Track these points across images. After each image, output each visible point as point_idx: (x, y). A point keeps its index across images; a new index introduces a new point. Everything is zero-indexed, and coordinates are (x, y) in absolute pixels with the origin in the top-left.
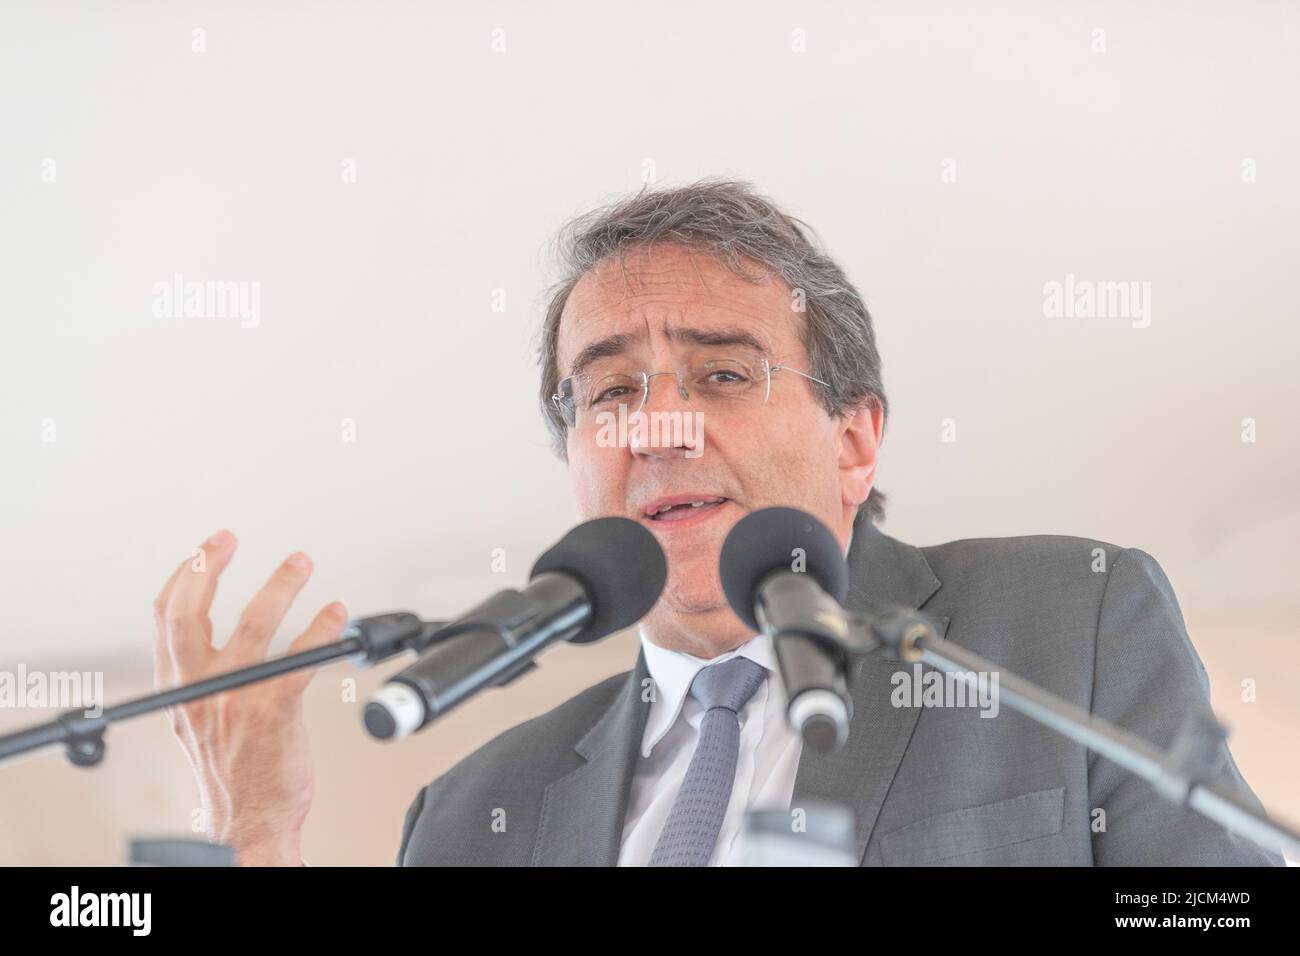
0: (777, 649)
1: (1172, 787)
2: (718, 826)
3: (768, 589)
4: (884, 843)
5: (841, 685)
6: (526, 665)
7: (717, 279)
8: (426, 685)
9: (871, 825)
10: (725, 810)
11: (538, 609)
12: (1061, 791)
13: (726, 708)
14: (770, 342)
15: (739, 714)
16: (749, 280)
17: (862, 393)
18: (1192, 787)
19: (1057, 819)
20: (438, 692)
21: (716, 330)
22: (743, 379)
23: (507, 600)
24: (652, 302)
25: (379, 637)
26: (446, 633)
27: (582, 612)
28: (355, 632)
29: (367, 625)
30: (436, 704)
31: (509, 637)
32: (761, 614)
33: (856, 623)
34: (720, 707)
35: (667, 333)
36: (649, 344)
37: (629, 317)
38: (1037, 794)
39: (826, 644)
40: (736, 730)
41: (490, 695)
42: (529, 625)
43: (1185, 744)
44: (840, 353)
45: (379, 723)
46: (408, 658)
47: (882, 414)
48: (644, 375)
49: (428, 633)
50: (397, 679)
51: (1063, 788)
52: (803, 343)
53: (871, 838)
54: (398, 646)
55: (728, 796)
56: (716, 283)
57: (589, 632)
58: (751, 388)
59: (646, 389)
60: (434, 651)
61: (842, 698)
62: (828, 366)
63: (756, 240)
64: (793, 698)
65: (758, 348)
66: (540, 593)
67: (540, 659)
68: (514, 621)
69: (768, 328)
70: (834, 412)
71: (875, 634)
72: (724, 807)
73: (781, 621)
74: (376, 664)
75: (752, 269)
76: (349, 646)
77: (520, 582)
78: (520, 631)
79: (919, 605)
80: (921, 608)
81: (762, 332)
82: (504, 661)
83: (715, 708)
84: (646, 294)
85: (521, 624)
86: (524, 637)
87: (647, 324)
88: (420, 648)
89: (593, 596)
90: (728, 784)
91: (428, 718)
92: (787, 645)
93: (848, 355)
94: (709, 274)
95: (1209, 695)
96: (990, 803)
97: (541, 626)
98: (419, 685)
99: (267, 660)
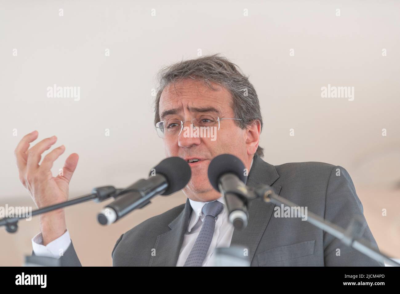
0: (225, 198)
1: (347, 241)
2: (207, 251)
3: (223, 179)
4: (259, 256)
5: (245, 209)
6: (148, 202)
7: (204, 90)
8: (117, 208)
9: (255, 251)
10: (209, 246)
11: (152, 185)
12: (314, 241)
13: (211, 216)
14: (221, 109)
15: (216, 217)
16: (214, 90)
17: (252, 120)
18: (353, 241)
19: (312, 250)
20: (121, 210)
21: (203, 108)
22: (212, 121)
23: (142, 182)
24: (184, 98)
25: (103, 193)
26: (123, 192)
27: (165, 186)
28: (95, 192)
29: (99, 190)
30: (120, 214)
31: (143, 194)
32: (220, 187)
33: (250, 190)
34: (209, 215)
35: (188, 109)
36: (183, 111)
37: (177, 103)
38: (306, 242)
39: (241, 197)
40: (215, 222)
41: (137, 211)
42: (149, 190)
43: (351, 228)
44: (245, 109)
45: (102, 220)
46: (111, 200)
47: (260, 125)
48: (182, 122)
49: (118, 192)
50: (108, 206)
51: (315, 241)
52: (232, 108)
53: (254, 255)
54: (108, 196)
55: (210, 242)
56: (204, 92)
57: (167, 192)
58: (215, 124)
59: (182, 126)
60: (119, 198)
61: (245, 213)
62: (241, 114)
63: (216, 77)
64: (230, 212)
65: (217, 111)
66: (152, 180)
67: (152, 200)
68: (144, 188)
69: (220, 105)
70: (243, 127)
71: (256, 193)
72: (209, 245)
73: (227, 189)
74: (102, 201)
75: (215, 86)
76: (93, 196)
77: (146, 176)
78: (146, 192)
79: (270, 185)
80: (271, 186)
81: (218, 107)
82: (141, 201)
83: (207, 216)
84: (182, 96)
85: (146, 190)
86: (147, 194)
87: (182, 105)
88: (115, 197)
89: (168, 181)
90: (210, 239)
91: (118, 218)
92: (228, 196)
93: (247, 109)
94: (201, 89)
95: (363, 212)
96: (292, 245)
97: (152, 190)
98: (115, 208)
99: (69, 200)
